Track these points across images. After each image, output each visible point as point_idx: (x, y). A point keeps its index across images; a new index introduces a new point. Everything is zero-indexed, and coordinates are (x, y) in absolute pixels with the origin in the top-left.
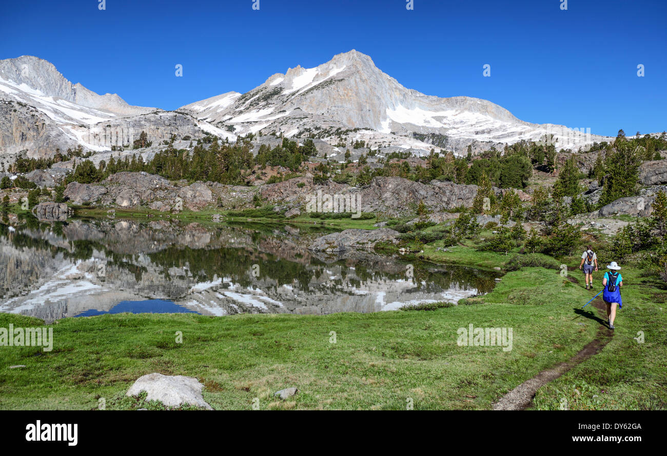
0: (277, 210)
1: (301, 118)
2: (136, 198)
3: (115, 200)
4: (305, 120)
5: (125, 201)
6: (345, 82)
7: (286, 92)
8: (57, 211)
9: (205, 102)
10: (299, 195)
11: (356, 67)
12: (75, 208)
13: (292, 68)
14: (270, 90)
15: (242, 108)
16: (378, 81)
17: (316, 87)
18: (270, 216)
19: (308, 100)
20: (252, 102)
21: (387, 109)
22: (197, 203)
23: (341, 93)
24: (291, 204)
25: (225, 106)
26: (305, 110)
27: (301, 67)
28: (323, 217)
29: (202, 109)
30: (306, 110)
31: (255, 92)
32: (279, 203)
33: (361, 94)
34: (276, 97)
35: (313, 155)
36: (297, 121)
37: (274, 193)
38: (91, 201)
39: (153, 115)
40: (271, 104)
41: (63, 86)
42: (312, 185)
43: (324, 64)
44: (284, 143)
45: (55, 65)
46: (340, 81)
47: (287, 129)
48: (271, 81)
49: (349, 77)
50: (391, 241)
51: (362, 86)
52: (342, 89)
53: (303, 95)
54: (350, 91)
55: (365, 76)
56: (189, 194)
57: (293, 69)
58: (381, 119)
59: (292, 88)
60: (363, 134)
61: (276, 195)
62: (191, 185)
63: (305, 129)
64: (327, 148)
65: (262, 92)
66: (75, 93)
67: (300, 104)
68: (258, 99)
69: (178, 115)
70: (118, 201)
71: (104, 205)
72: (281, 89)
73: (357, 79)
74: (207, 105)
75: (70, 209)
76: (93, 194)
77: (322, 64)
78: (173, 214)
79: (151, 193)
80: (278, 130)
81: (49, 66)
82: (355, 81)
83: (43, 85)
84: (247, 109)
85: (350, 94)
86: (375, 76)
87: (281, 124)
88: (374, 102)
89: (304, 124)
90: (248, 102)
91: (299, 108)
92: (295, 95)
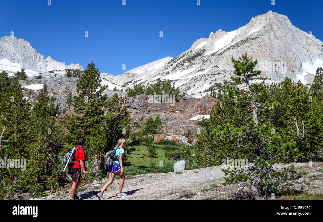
1: (215, 74)
4: (216, 76)
6: (259, 40)
7: (208, 53)
9: (145, 66)
11: (271, 26)
13: (214, 32)
14: (194, 52)
15: (169, 70)
16: (294, 38)
17: (233, 47)
19: (225, 59)
20: (178, 64)
21: (303, 64)
23: (255, 50)
25: (158, 69)
26: (221, 67)
27: (222, 31)
29: (142, 72)
30: (223, 67)
31: (182, 55)
33: (275, 50)
34: (199, 58)
36: (210, 77)
40: (194, 64)
41: (37, 59)
43: (243, 27)
46: (254, 39)
47: (201, 85)
48: (196, 44)
49: (263, 35)
51: (276, 43)
52: (257, 46)
53: (221, 54)
54: (263, 48)
55: (279, 34)
57: (216, 34)
58: (296, 72)
59: (214, 49)
63: (216, 84)
65: (188, 55)
67: (217, 62)
68: (184, 61)
72: (204, 51)
73: (271, 37)
74: (147, 69)
77: (242, 26)
80: (193, 86)
81: (26, 44)
82: (269, 38)
83: (20, 59)
84: (174, 70)
85: (264, 50)
86: (291, 34)
87: (196, 80)
88: (289, 57)
89: (216, 80)
90: (175, 64)
91: (216, 66)
92: (215, 55)
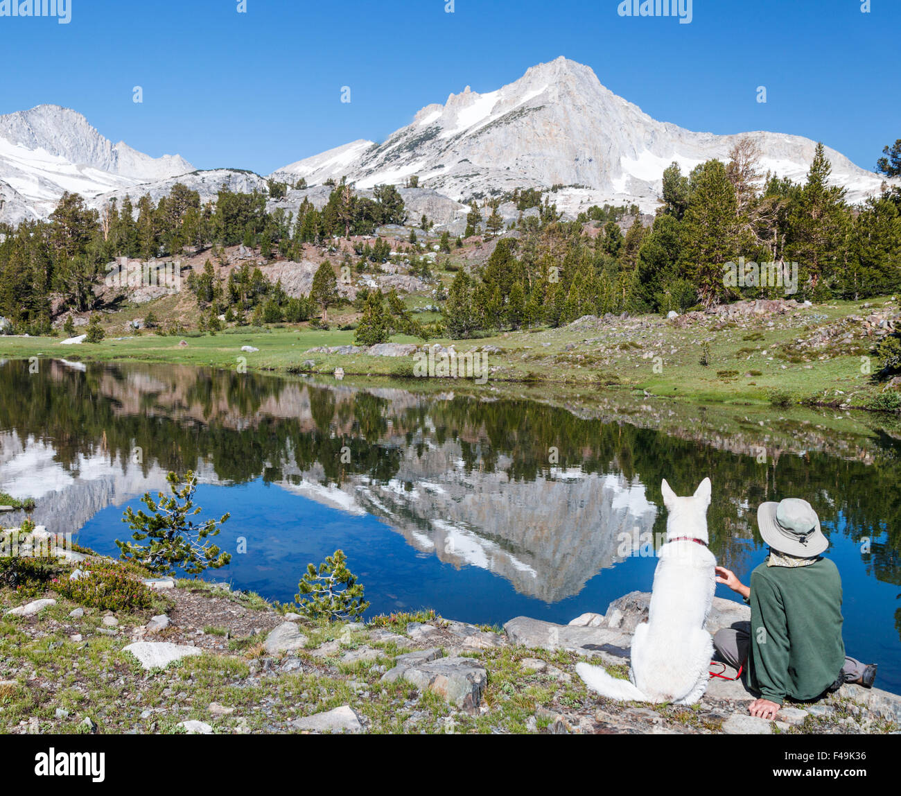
1: (467, 176)
4: (474, 180)
6: (546, 112)
7: (446, 135)
9: (317, 159)
11: (566, 85)
13: (457, 93)
14: (419, 132)
15: (372, 165)
17: (496, 123)
19: (482, 146)
20: (388, 155)
21: (622, 159)
23: (539, 131)
25: (346, 164)
26: (476, 162)
27: (472, 91)
29: (311, 170)
30: (479, 162)
31: (395, 137)
33: (575, 132)
34: (428, 143)
36: (462, 181)
40: (421, 156)
41: (98, 148)
43: (511, 85)
45: (85, 116)
46: (536, 109)
48: (421, 117)
49: (552, 103)
51: (576, 118)
52: (541, 124)
53: (474, 137)
54: (554, 127)
55: (582, 100)
57: (459, 96)
58: (611, 174)
59: (457, 127)
60: (569, 196)
63: (474, 194)
65: (405, 137)
66: (116, 158)
67: (468, 152)
68: (399, 149)
72: (438, 130)
73: (567, 106)
77: (508, 83)
81: (77, 118)
82: (565, 108)
83: (68, 147)
84: (381, 165)
85: (555, 132)
86: (600, 102)
88: (598, 145)
89: (473, 186)
90: (382, 155)
91: (466, 160)
92: (461, 139)
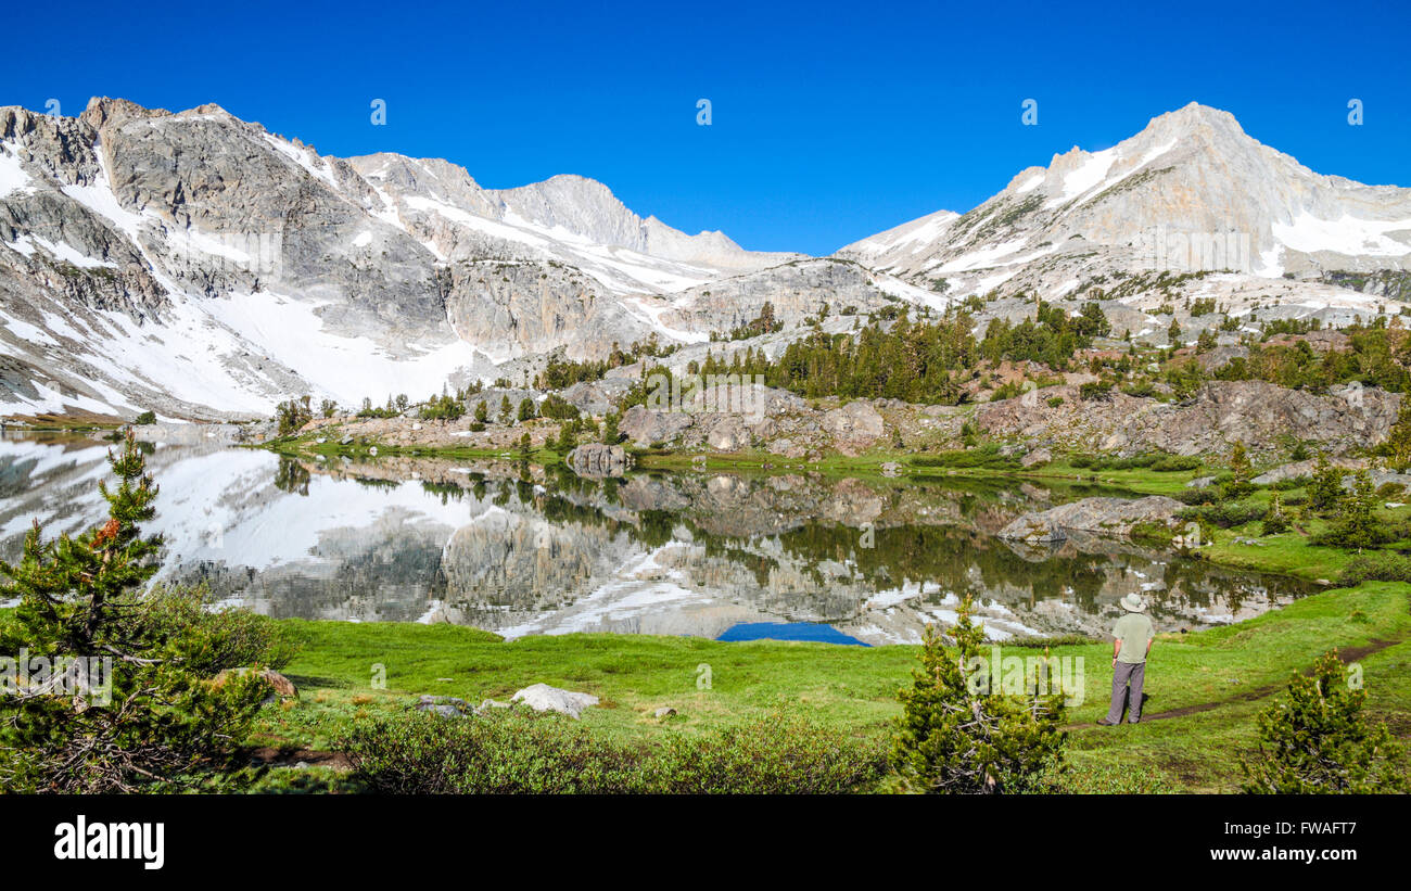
0: (1007, 452)
1: (1083, 256)
2: (744, 434)
3: (706, 438)
4: (1091, 260)
5: (724, 439)
6: (1178, 174)
7: (1051, 204)
8: (607, 460)
9: (889, 234)
10: (1050, 422)
11: (1200, 139)
12: (637, 454)
13: (1062, 152)
14: (1018, 202)
15: (962, 243)
16: (1251, 165)
17: (1115, 190)
18: (993, 465)
19: (1099, 218)
20: (981, 230)
21: (1274, 225)
22: (854, 441)
23: (1168, 198)
24: (1034, 442)
25: (928, 241)
26: (1091, 238)
27: (1081, 150)
28: (1094, 466)
29: (883, 249)
30: (1095, 237)
31: (987, 208)
32: (1012, 439)
33: (1214, 198)
34: (1030, 215)
35: (1102, 335)
36: (1076, 262)
37: (1002, 419)
38: (666, 440)
39: (787, 268)
40: (1022, 231)
41: (625, 225)
42: (1079, 402)
43: (1130, 140)
44: (1040, 312)
45: (610, 188)
46: (1164, 171)
47: (1055, 280)
48: (1018, 183)
49: (1185, 162)
50: (1164, 522)
51: (1214, 180)
52: (1171, 189)
53: (1088, 207)
54: (1188, 192)
55: (1221, 157)
56: (841, 423)
57: (1064, 157)
58: (1261, 247)
59: (1063, 195)
60: (1218, 283)
61: (1006, 423)
62: (845, 407)
63: (1092, 278)
64: (1132, 318)
65: (1001, 209)
66: (646, 235)
67: (1080, 226)
68: (994, 223)
69: (834, 265)
70: (712, 439)
71: (688, 446)
72: (1041, 198)
73: (1203, 166)
74: (895, 240)
75: (629, 455)
76: (668, 427)
77: (1125, 138)
78: (811, 461)
79: (770, 424)
80: (1037, 283)
81: (600, 190)
82: (1200, 168)
83: (589, 224)
84: (973, 244)
85: (1188, 198)
86: (1244, 156)
87: (1041, 271)
88: (1243, 212)
89: (1091, 269)
90: (973, 230)
91: (1078, 236)
92: (1070, 210)
